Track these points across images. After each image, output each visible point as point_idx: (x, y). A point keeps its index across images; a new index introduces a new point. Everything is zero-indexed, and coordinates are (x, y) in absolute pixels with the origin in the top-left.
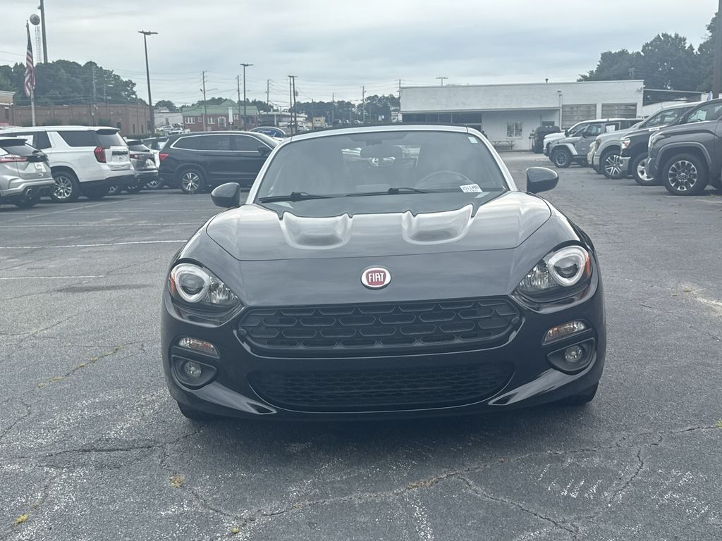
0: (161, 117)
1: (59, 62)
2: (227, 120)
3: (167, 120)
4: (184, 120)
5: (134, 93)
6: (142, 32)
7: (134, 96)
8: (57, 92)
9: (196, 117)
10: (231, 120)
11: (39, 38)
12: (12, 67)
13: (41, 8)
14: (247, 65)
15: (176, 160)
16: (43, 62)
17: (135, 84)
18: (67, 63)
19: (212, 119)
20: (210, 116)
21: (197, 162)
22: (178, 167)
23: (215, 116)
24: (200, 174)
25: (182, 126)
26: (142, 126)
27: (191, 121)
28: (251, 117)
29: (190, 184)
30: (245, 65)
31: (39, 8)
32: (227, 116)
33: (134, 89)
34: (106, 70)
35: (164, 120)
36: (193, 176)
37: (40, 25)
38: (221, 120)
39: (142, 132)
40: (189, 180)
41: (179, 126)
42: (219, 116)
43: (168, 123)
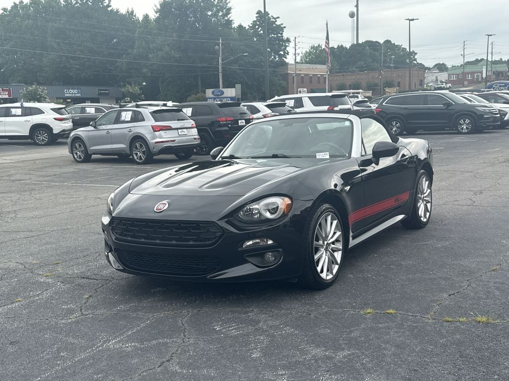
0: (432, 76)
1: (367, 42)
2: (482, 75)
3: (437, 78)
4: (449, 77)
5: (415, 60)
6: (408, 19)
7: (415, 62)
8: (363, 63)
9: (458, 75)
10: (484, 76)
11: (354, 27)
12: (336, 47)
13: (357, 6)
14: (491, 35)
15: (385, 113)
16: (355, 43)
17: (417, 53)
18: (372, 42)
19: (470, 75)
20: (468, 73)
21: (399, 114)
22: (387, 117)
23: (472, 73)
24: (401, 123)
25: (445, 82)
26: (415, 84)
27: (454, 78)
28: (502, 72)
29: (394, 129)
30: (489, 35)
31: (355, 6)
32: (482, 73)
33: (416, 57)
34: (397, 45)
35: (434, 78)
36: (396, 124)
37: (355, 18)
38: (477, 76)
39: (415, 87)
40: (394, 126)
41: (443, 82)
42: (476, 73)
43: (437, 80)
